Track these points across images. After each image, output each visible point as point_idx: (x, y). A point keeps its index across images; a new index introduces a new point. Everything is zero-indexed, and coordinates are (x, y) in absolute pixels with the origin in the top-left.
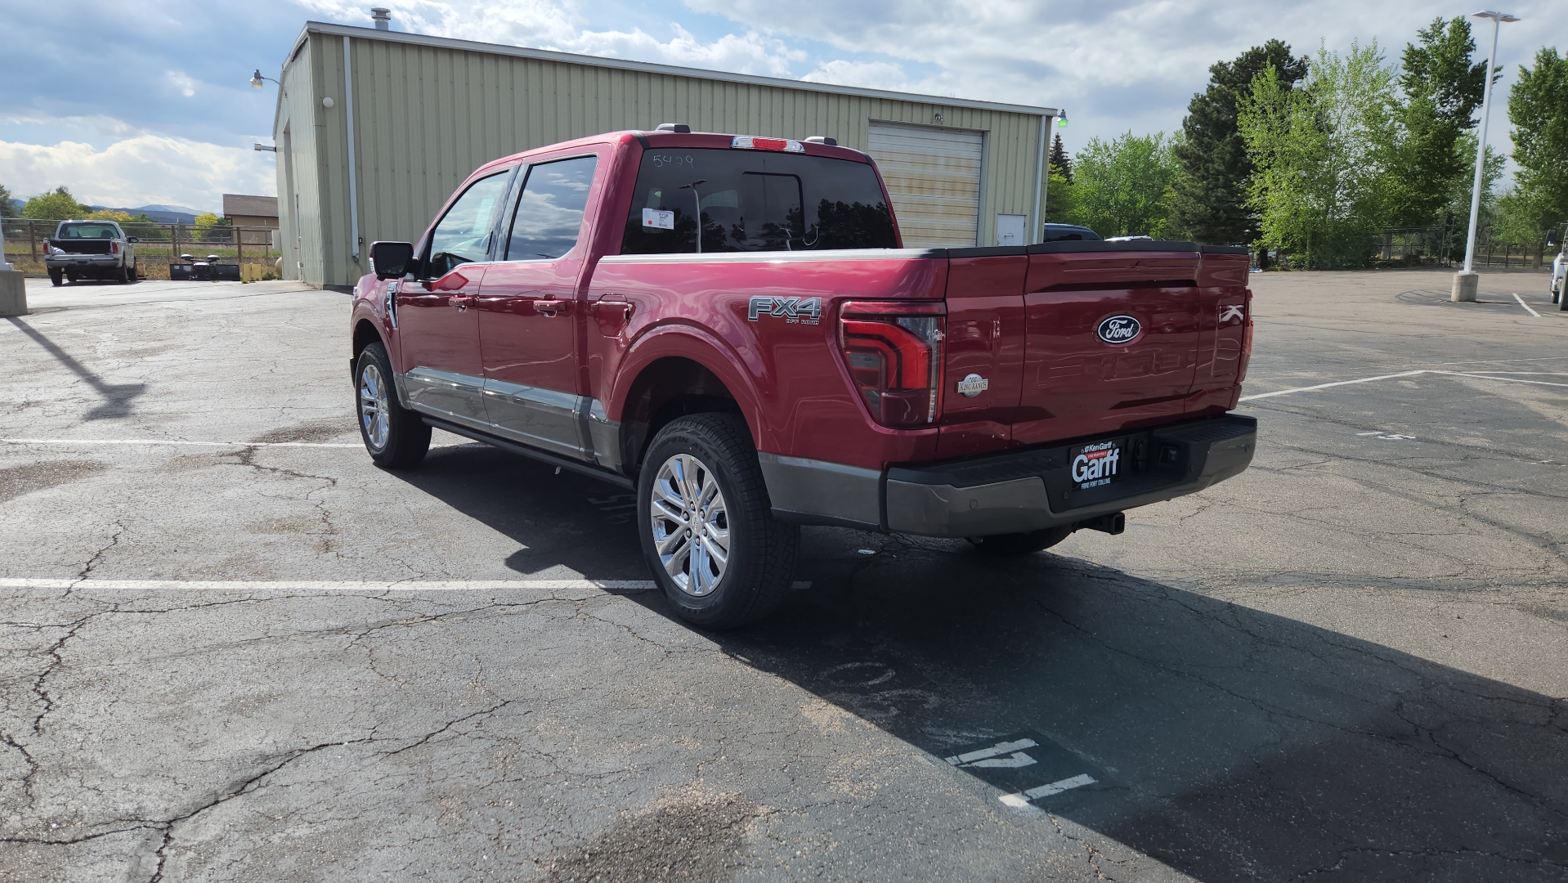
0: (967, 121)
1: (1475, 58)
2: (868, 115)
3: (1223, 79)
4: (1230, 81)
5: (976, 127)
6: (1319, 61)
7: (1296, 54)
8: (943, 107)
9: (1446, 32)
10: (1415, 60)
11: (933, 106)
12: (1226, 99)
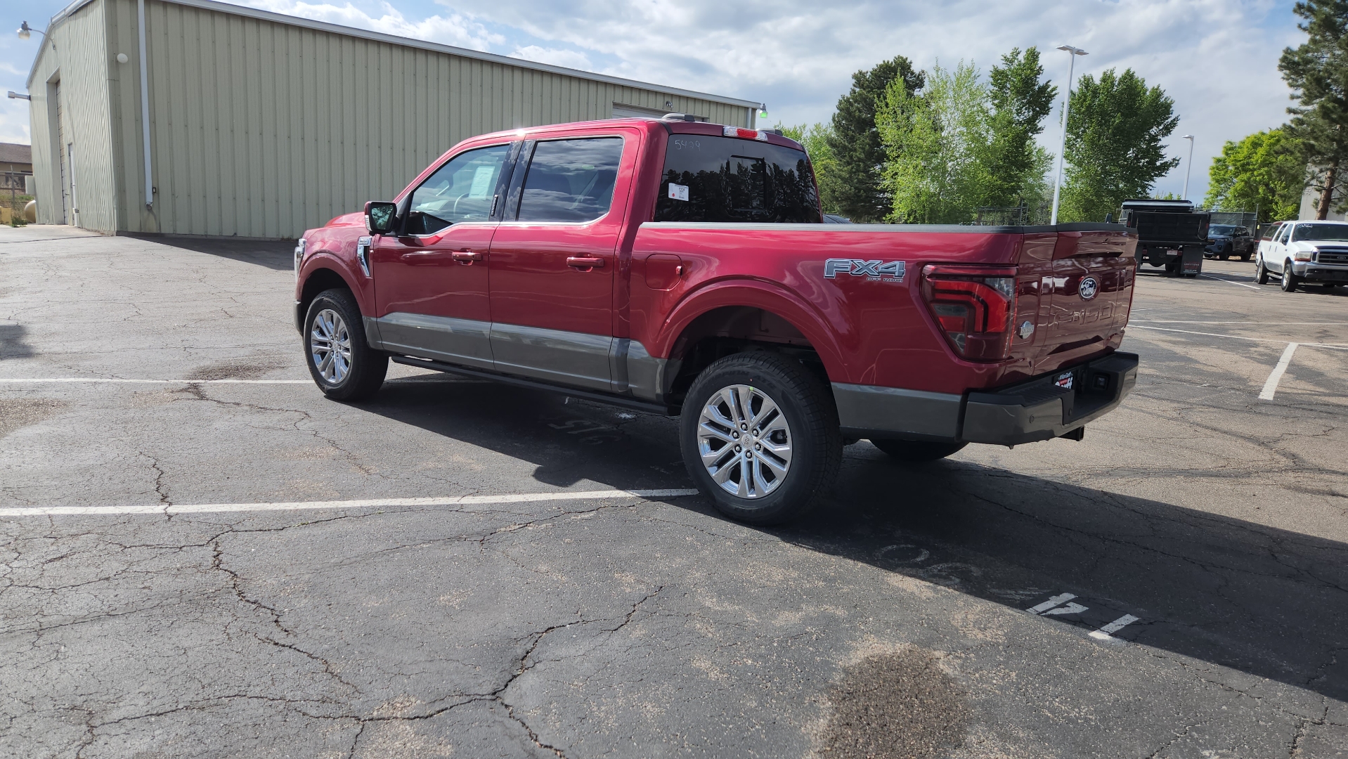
0: (691, 109)
1: (1041, 80)
2: (612, 99)
3: (863, 85)
4: (868, 87)
5: (698, 114)
6: (935, 75)
7: (916, 68)
8: (672, 95)
9: (1021, 57)
10: (999, 77)
11: (664, 94)
12: (865, 101)
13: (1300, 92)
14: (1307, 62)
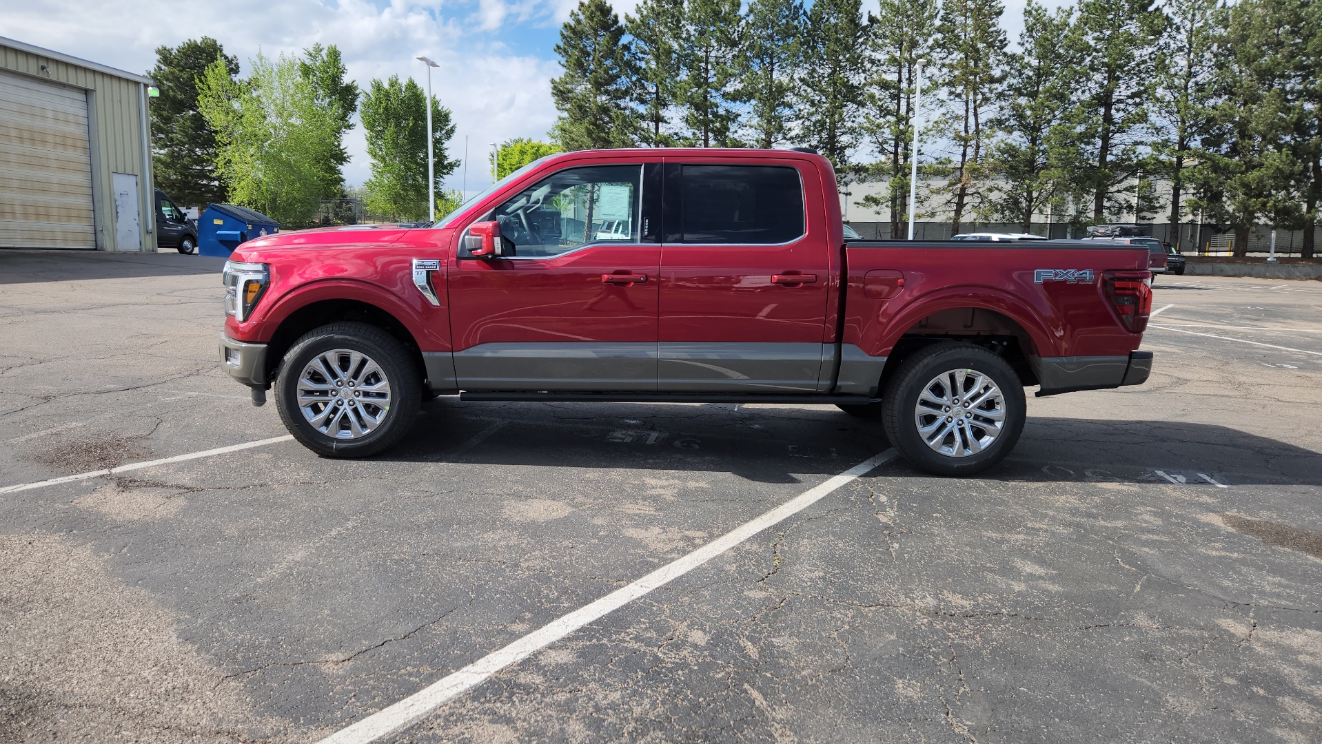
0: (73, 78)
1: (346, 80)
3: (170, 63)
4: (178, 65)
5: (81, 84)
8: (47, 59)
9: (324, 53)
10: (306, 70)
11: (38, 57)
12: (179, 81)
13: (565, 114)
14: (570, 91)
